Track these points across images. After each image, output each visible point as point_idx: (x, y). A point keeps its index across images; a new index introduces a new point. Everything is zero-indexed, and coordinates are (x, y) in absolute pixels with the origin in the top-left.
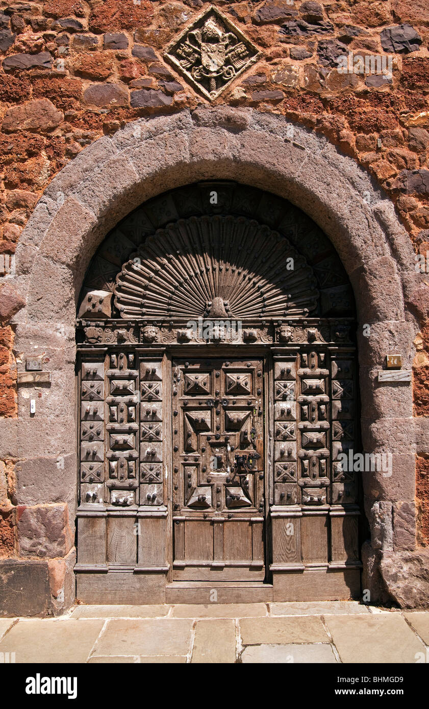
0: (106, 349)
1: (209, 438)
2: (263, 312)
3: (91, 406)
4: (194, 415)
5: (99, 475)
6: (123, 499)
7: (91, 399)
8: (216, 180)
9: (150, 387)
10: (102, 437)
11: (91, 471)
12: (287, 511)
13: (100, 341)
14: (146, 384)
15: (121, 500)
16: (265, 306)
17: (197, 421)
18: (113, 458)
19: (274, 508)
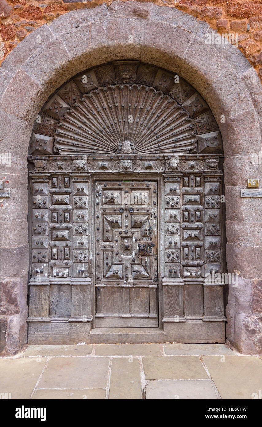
0: (49, 175)
1: (120, 234)
2: (157, 150)
3: (39, 212)
4: (111, 218)
5: (44, 257)
6: (61, 273)
7: (40, 208)
8: (125, 60)
9: (80, 200)
10: (47, 233)
11: (40, 255)
12: (174, 282)
13: (45, 170)
14: (76, 198)
15: (60, 274)
16: (159, 146)
17: (112, 222)
18: (55, 246)
19: (164, 279)
